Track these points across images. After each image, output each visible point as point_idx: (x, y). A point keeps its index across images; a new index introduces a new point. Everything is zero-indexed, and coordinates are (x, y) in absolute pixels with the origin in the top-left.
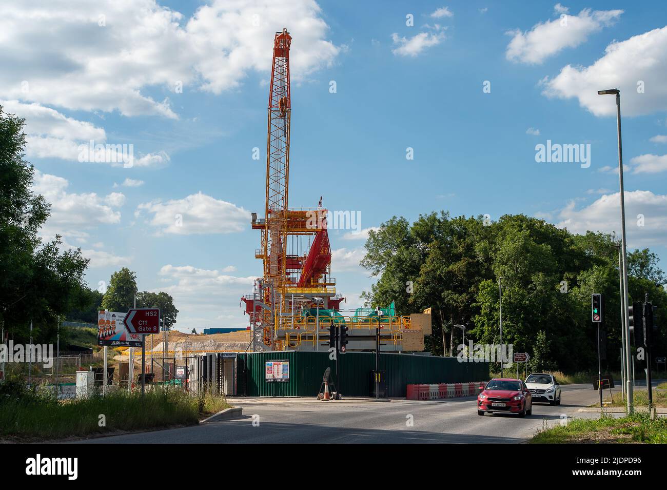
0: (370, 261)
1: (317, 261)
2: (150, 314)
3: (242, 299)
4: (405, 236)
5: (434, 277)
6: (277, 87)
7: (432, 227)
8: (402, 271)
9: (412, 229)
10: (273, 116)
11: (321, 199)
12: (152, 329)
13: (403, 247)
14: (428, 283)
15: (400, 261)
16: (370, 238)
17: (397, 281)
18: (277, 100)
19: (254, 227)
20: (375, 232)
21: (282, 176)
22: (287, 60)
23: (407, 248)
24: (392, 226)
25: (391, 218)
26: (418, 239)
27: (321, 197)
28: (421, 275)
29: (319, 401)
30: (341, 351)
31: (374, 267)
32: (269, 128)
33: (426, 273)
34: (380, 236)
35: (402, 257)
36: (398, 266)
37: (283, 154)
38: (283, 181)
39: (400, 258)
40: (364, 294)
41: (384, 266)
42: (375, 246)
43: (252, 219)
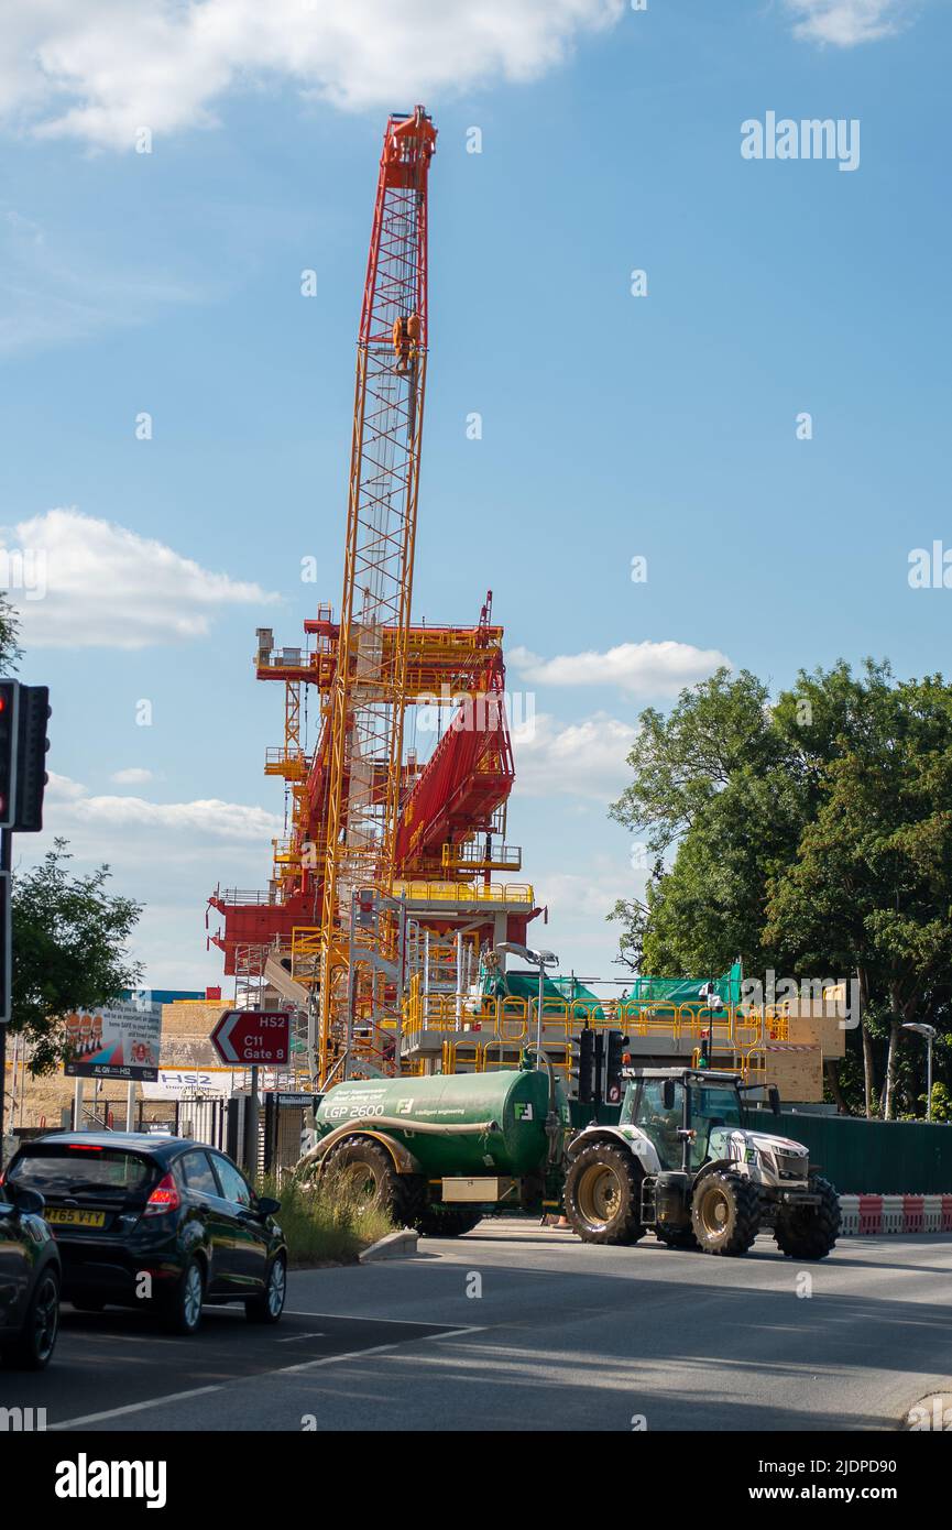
0: (643, 807)
1: (467, 794)
2: (269, 1023)
3: (211, 901)
4: (756, 733)
5: (844, 868)
6: (387, 281)
7: (840, 708)
8: (741, 842)
9: (776, 712)
10: (372, 367)
11: (490, 598)
12: (274, 1055)
13: (748, 768)
14: (822, 885)
15: (736, 811)
16: (645, 735)
17: (728, 871)
18: (387, 319)
19: (263, 674)
20: (661, 716)
21: (392, 549)
22: (422, 197)
23: (760, 772)
24: (715, 697)
25: (714, 675)
26: (796, 745)
27: (490, 593)
28: (803, 856)
29: (546, 1229)
30: (609, 1100)
31: (656, 824)
32: (360, 403)
33: (817, 852)
34: (676, 730)
35: (744, 798)
36: (731, 827)
37: (397, 484)
38: (394, 566)
39: (737, 801)
40: (621, 907)
41: (688, 825)
42: (658, 758)
43: (258, 648)
